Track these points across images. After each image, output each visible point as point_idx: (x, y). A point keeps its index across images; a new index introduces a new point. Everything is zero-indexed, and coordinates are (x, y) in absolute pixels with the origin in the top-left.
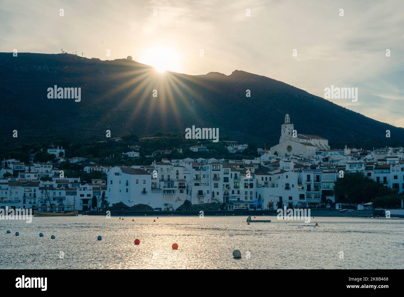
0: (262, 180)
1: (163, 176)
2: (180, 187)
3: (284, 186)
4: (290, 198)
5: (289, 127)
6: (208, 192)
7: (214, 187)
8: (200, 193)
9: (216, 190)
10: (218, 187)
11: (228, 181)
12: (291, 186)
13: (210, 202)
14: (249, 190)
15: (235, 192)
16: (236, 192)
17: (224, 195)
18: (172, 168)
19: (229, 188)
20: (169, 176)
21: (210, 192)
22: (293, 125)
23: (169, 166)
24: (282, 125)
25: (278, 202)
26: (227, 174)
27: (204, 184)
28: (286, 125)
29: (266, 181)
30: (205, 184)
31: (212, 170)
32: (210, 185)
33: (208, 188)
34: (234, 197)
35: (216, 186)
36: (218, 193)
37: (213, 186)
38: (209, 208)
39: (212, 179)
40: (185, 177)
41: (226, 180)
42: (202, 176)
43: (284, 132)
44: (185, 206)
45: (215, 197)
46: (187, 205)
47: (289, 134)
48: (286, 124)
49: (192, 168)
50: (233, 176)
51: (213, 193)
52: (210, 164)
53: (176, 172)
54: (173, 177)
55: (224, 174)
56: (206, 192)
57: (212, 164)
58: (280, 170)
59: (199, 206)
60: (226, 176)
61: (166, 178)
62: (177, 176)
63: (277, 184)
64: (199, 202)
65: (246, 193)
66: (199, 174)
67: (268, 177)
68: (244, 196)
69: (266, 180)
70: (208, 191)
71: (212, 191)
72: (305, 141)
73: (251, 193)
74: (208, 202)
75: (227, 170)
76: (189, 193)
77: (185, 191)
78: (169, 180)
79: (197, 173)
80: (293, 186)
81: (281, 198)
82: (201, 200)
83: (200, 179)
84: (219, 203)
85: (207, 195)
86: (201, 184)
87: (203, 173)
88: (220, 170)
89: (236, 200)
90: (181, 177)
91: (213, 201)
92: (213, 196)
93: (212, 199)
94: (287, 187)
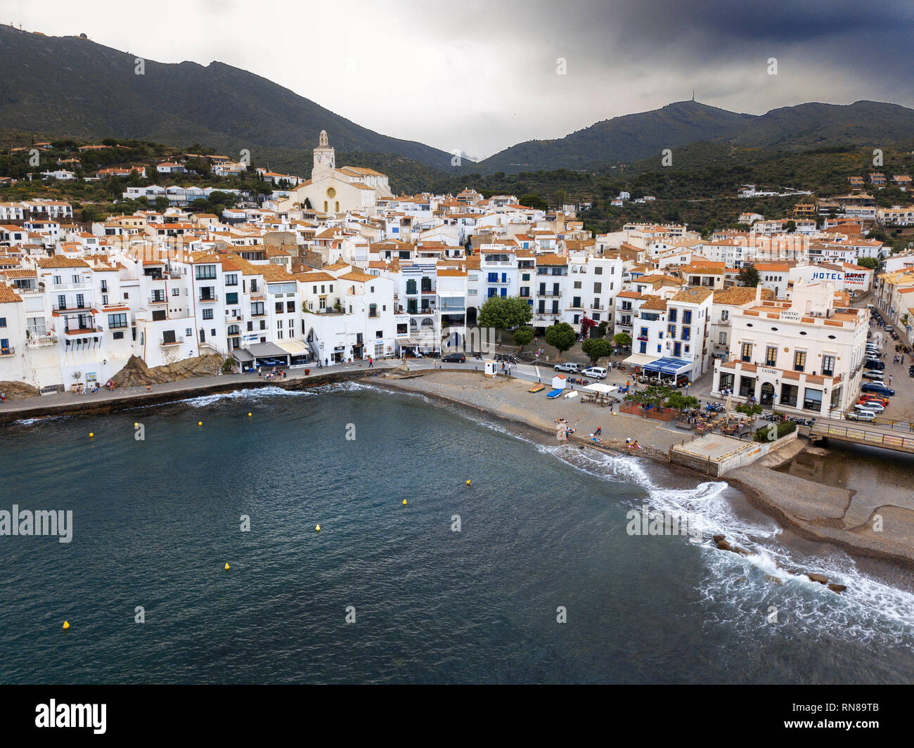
0: (315, 291)
1: (62, 298)
2: (113, 325)
3: (368, 311)
4: (379, 334)
5: (327, 153)
6: (189, 332)
7: (204, 319)
8: (169, 337)
9: (208, 326)
10: (212, 318)
11: (236, 302)
12: (379, 309)
13: (196, 355)
14: (286, 316)
15: (253, 327)
16: (256, 325)
17: (229, 334)
18: (88, 275)
19: (239, 318)
20: (80, 297)
21: (194, 332)
22: (333, 150)
23: (79, 271)
24: (315, 150)
25: (353, 346)
26: (233, 284)
27: (178, 310)
28: (321, 150)
29: (323, 294)
30: (180, 310)
31: (197, 279)
32: (192, 314)
33: (189, 323)
34: (253, 337)
35: (208, 315)
36: (214, 333)
37: (200, 315)
38: (194, 371)
39: (197, 299)
40: (126, 296)
41: (232, 299)
42: (170, 293)
43: (320, 162)
44: (131, 373)
45: (207, 342)
46: (134, 371)
47: (331, 166)
48: (323, 148)
49: (143, 272)
50: (248, 285)
51: (202, 332)
52: (191, 264)
53: (100, 285)
54: (93, 298)
55: (226, 285)
56: (184, 333)
57: (194, 266)
58: (350, 267)
59: (166, 370)
60: (232, 290)
61: (71, 302)
62: (104, 294)
63: (351, 306)
64: (167, 361)
65: (280, 324)
66: (164, 288)
67: (327, 284)
68: (276, 330)
69: (323, 291)
70: (188, 330)
71: (199, 329)
72: (357, 180)
73: (291, 323)
74: (192, 356)
75: (233, 275)
76: (139, 337)
77: (128, 333)
78: (81, 306)
79: (159, 285)
80: (384, 308)
81: (359, 336)
82: (172, 354)
83: (167, 301)
84: (218, 355)
85: (186, 339)
86: (171, 311)
87: (172, 284)
88: (215, 278)
89: (258, 341)
90: (115, 298)
91: (203, 352)
92: (203, 340)
93: (199, 348)
94: (373, 312)
